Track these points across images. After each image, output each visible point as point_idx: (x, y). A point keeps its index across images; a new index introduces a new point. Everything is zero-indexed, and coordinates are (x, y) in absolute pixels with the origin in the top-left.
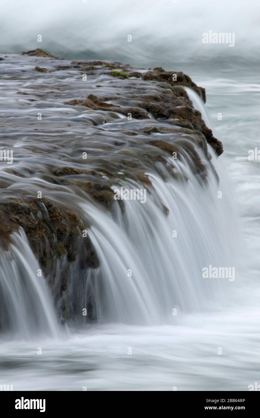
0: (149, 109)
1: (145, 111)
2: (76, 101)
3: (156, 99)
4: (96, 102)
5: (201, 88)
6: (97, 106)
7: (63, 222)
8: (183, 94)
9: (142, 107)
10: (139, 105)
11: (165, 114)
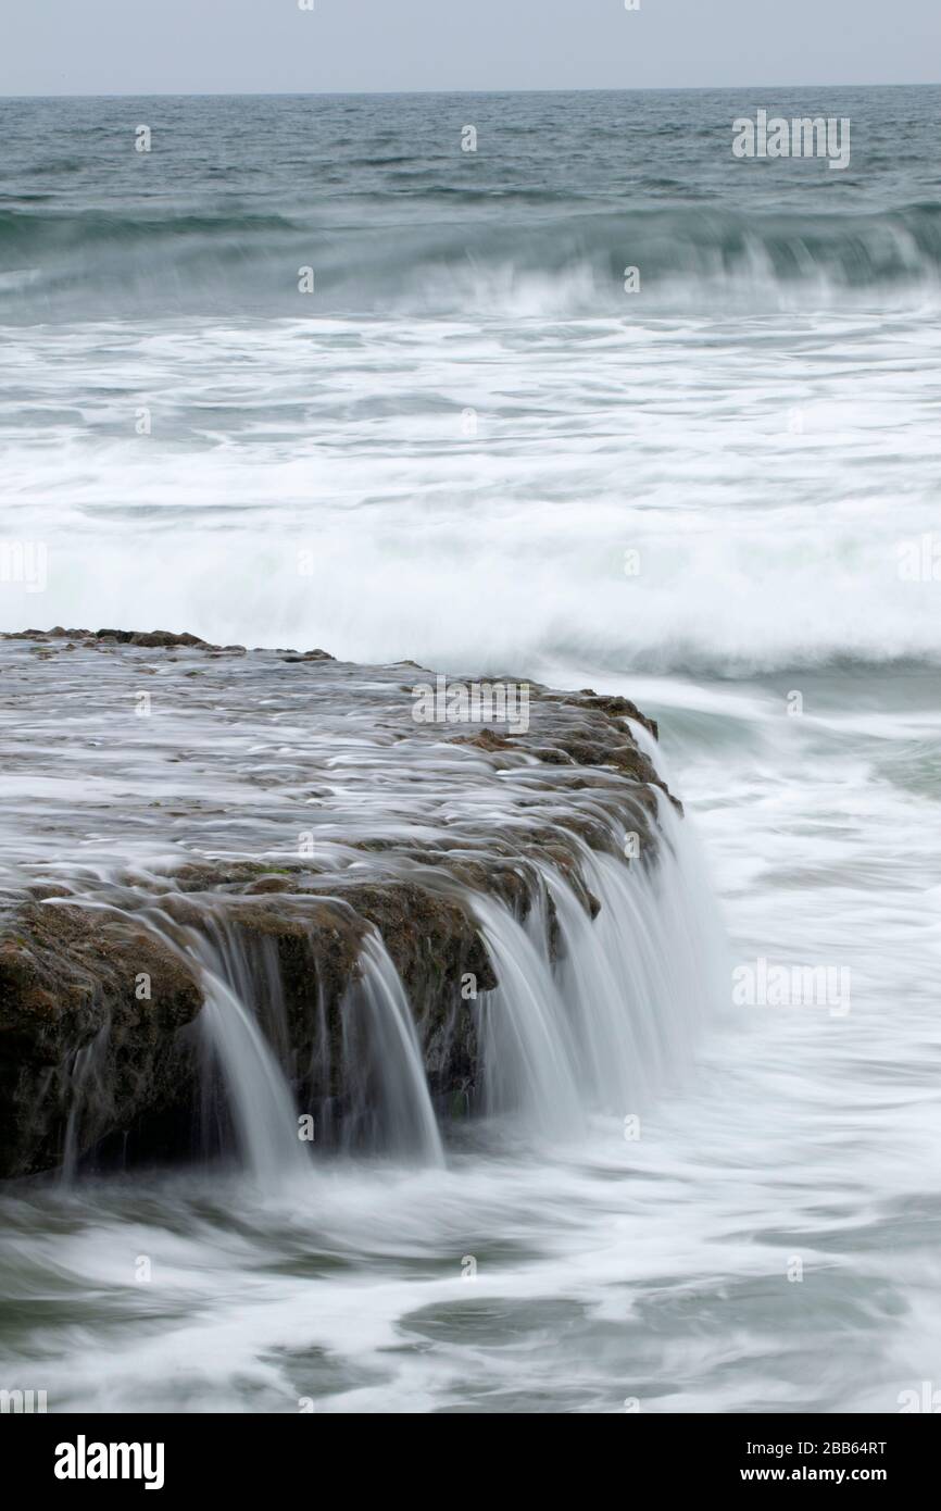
0: (572, 751)
1: (567, 754)
2: (462, 737)
3: (582, 736)
4: (492, 741)
5: (651, 721)
6: (494, 746)
7: (441, 919)
8: (624, 729)
9: (562, 748)
10: (558, 746)
11: (596, 758)
